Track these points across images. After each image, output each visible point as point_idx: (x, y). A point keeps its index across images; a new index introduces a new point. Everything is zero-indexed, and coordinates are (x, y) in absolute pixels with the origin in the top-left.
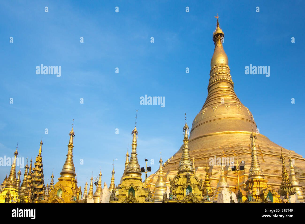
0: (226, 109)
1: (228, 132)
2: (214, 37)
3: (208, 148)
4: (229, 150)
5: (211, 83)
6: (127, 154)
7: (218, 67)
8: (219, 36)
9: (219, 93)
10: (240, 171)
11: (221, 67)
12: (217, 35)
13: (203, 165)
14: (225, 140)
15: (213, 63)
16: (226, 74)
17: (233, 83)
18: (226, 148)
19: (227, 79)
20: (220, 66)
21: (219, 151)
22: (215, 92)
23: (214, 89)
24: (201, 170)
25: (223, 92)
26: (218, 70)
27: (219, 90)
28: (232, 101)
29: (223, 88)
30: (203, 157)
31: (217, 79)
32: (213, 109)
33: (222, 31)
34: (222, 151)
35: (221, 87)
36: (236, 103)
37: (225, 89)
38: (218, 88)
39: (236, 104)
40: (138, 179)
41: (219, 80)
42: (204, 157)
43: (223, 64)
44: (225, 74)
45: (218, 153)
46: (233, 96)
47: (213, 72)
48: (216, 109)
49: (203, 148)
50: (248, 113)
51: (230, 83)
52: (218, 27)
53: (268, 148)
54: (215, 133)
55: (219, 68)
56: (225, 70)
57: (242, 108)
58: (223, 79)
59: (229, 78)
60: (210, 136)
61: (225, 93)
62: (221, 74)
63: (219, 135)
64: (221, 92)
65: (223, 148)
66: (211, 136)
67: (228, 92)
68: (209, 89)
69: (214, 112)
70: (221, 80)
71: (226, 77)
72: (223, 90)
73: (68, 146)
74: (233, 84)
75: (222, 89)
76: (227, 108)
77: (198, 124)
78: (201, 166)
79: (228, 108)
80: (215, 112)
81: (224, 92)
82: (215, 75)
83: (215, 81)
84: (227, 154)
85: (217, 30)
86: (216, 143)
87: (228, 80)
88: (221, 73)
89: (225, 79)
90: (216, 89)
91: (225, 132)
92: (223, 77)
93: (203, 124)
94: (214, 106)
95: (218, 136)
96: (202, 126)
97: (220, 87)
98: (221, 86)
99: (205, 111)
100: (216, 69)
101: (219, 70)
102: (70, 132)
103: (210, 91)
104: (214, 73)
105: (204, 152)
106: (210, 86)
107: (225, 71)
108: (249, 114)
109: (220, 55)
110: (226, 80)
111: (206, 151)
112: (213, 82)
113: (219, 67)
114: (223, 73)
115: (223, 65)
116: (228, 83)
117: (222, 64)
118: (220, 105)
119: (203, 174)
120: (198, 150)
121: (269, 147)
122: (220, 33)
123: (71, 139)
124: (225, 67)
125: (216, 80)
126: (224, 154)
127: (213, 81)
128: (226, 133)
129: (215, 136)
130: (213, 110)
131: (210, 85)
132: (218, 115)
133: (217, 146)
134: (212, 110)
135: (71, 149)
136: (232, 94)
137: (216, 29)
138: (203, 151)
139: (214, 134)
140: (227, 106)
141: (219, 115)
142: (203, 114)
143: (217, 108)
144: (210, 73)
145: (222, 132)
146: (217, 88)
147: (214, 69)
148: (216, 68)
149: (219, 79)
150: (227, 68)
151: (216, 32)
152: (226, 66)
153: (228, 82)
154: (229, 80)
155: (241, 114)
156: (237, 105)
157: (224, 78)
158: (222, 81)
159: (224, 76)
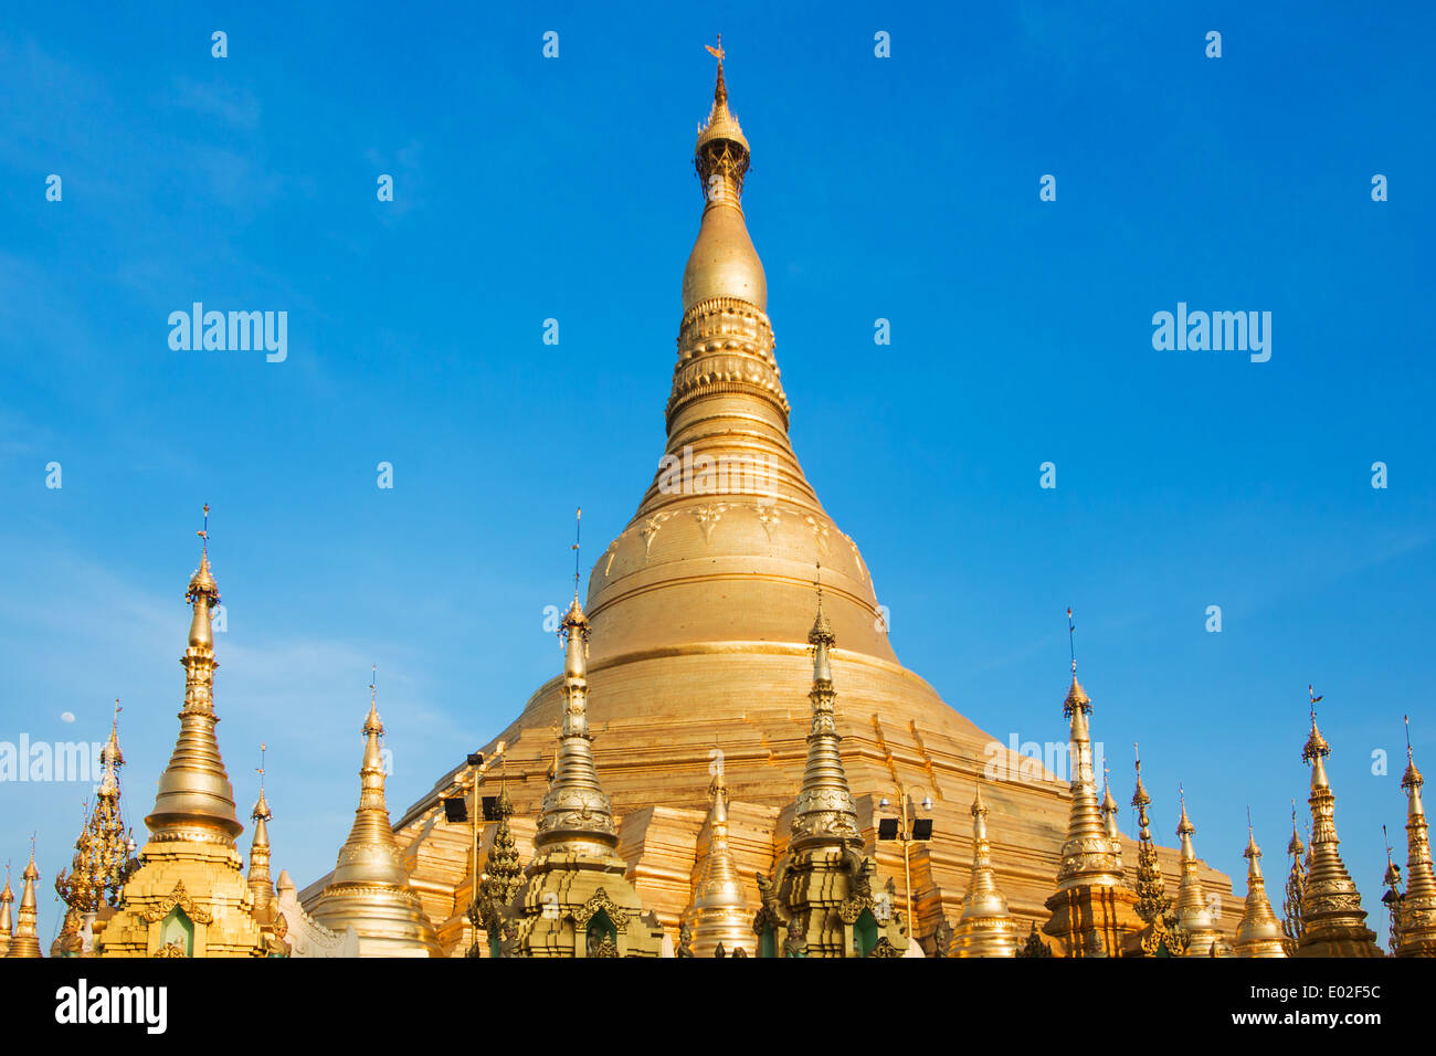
0: (762, 534)
1: (775, 648)
2: (704, 150)
3: (689, 715)
4: (790, 737)
5: (685, 385)
6: (369, 719)
7: (721, 311)
8: (727, 153)
9: (727, 447)
10: (912, 842)
11: (733, 316)
12: (719, 145)
13: (671, 796)
14: (766, 686)
15: (694, 286)
16: (759, 355)
17: (788, 408)
18: (775, 722)
19: (764, 381)
20: (731, 311)
21: (745, 735)
22: (706, 436)
23: (702, 420)
24: (668, 823)
25: (742, 444)
26: (719, 326)
27: (726, 431)
28: (788, 498)
29: (744, 422)
30: (669, 758)
31: (713, 373)
32: (700, 521)
33: (740, 131)
34: (759, 736)
35: (735, 417)
36: (804, 511)
37: (754, 428)
38: (719, 417)
39: (805, 516)
40: (614, 870)
41: (724, 379)
42: (674, 758)
43: (743, 301)
44: (752, 353)
45: (739, 744)
46: (790, 472)
47: (697, 329)
48: (714, 526)
49: (665, 711)
50: (856, 565)
51: (773, 404)
52: (724, 109)
53: (949, 738)
54: (712, 644)
55: (726, 321)
56: (754, 334)
57: (831, 536)
58: (743, 380)
59: (771, 381)
60: (689, 657)
61: (753, 448)
62: (733, 353)
63: (734, 655)
64: (734, 443)
65: (761, 723)
66: (697, 656)
67: (767, 448)
68: (673, 415)
69: (705, 537)
70: (733, 379)
71: (759, 369)
72: (743, 431)
73: (185, 661)
74: (787, 412)
75: (742, 427)
76: (764, 525)
77: (623, 587)
78: (663, 803)
79: (771, 530)
80: (708, 539)
81: (749, 445)
82: (707, 350)
83: (708, 379)
84: (781, 754)
85: (715, 121)
86: (727, 694)
87: (765, 387)
88: (734, 344)
89: (755, 379)
90: (713, 423)
91: (762, 643)
92: (745, 370)
93: (648, 588)
94: (706, 507)
95: (731, 663)
96: (645, 602)
97: (730, 417)
98: (731, 414)
99: (659, 527)
100: (711, 321)
101: (724, 328)
102: (194, 580)
103: (682, 426)
104: (700, 338)
105: (670, 731)
106: (678, 403)
107: (751, 340)
108: (861, 570)
109: (731, 252)
110: (757, 384)
111: (677, 728)
112: (694, 386)
113: (725, 314)
114: (745, 350)
115: (745, 305)
116: (767, 404)
117: (738, 301)
118: (733, 505)
119: (680, 841)
120: (640, 722)
121: (952, 733)
122: (732, 138)
123: (203, 619)
124: (752, 321)
125: (713, 377)
126: (770, 752)
127: (698, 378)
128: (768, 651)
129: (714, 658)
130: (702, 528)
131: (680, 395)
132: (722, 554)
133: (733, 712)
134: (696, 526)
135: (208, 681)
136: (786, 460)
137: (712, 114)
138: (665, 726)
139: (709, 648)
140: (765, 519)
141: (729, 554)
142: (650, 541)
143: (718, 518)
144: (682, 335)
145: (747, 644)
146: (714, 418)
147: (703, 316)
148: (711, 314)
149: (727, 374)
150: (761, 327)
151: (710, 128)
152: (757, 317)
153: (766, 399)
154: (772, 391)
155: (828, 567)
156: (811, 520)
157: (747, 376)
158: (737, 387)
159: (750, 367)
